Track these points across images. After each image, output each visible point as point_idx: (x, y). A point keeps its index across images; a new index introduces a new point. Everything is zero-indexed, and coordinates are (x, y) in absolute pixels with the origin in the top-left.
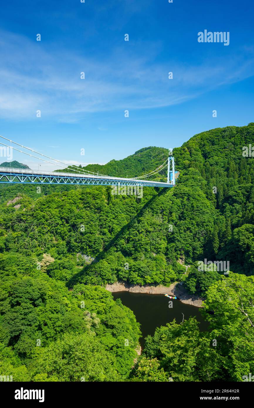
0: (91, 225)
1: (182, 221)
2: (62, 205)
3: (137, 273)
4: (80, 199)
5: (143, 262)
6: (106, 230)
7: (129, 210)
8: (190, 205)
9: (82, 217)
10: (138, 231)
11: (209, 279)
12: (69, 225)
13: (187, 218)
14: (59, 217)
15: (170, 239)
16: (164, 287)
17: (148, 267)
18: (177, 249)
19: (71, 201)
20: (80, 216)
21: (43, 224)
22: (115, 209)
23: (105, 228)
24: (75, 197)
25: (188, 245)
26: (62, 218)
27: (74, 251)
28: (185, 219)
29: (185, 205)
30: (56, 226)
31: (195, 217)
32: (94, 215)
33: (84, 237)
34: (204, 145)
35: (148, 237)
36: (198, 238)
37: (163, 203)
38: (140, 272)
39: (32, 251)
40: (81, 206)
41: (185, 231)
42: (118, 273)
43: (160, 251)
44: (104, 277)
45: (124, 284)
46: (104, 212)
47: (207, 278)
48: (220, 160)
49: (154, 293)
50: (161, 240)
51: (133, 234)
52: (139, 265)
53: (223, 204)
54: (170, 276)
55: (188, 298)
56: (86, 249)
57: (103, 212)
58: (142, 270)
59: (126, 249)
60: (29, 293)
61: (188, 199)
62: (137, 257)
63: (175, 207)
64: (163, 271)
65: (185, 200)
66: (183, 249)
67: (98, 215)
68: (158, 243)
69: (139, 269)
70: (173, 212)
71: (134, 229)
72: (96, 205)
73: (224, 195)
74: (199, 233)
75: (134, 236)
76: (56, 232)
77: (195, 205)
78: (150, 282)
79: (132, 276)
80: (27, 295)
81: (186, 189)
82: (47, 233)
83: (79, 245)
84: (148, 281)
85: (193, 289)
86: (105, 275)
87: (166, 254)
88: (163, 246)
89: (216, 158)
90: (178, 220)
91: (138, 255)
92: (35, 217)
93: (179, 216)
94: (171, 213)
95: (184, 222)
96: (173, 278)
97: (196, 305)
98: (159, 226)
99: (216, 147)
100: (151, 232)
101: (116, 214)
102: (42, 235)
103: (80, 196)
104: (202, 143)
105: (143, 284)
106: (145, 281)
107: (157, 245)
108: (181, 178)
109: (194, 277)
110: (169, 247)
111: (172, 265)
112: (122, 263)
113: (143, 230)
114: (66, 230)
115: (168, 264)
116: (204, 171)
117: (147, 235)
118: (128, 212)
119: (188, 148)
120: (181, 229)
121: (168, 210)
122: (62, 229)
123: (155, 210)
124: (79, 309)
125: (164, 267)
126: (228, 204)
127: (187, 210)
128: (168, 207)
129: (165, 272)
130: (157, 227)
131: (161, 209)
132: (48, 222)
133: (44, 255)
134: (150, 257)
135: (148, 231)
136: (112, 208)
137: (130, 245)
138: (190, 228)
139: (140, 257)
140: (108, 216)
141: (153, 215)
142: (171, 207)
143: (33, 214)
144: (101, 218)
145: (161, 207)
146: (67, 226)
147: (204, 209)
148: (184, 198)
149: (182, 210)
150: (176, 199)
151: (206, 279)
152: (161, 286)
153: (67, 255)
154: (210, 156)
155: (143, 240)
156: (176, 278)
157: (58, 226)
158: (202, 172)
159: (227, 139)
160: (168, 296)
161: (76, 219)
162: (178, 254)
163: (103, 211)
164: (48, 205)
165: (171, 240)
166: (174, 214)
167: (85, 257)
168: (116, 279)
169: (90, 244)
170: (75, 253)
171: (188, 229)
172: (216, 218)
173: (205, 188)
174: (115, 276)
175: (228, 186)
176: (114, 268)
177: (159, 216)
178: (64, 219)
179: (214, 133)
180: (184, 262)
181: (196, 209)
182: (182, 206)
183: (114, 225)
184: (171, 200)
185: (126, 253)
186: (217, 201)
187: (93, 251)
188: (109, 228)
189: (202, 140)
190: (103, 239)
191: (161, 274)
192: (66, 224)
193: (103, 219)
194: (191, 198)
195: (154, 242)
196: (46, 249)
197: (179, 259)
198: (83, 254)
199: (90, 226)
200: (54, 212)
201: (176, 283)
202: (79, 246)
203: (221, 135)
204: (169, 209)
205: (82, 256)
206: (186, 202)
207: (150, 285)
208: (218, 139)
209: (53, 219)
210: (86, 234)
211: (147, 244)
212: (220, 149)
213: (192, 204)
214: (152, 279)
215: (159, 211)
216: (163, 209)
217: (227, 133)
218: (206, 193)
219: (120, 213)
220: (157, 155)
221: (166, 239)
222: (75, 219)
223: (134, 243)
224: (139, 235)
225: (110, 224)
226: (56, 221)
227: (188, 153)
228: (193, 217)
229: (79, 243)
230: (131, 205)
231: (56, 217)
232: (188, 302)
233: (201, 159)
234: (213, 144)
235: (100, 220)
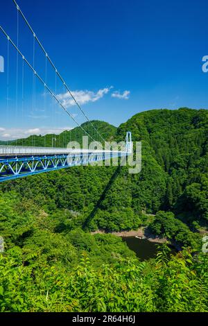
1: (142, 182)
3: (114, 222)
5: (116, 214)
6: (86, 190)
7: (101, 173)
8: (147, 169)
10: (111, 190)
13: (146, 179)
14: (47, 180)
16: (134, 231)
17: (122, 217)
18: (141, 203)
20: (65, 179)
21: (35, 186)
23: (85, 188)
25: (149, 200)
26: (50, 181)
27: (63, 207)
29: (143, 169)
30: (46, 187)
31: (152, 178)
32: (76, 178)
33: (70, 196)
36: (155, 194)
38: (116, 221)
41: (146, 189)
42: (98, 222)
43: (128, 205)
44: (90, 227)
45: (104, 231)
46: (83, 176)
47: (169, 222)
48: (162, 135)
49: (127, 236)
53: (170, 168)
54: (138, 223)
55: (155, 238)
56: (73, 205)
58: (118, 219)
62: (111, 210)
64: (132, 219)
65: (142, 165)
66: (145, 202)
69: (116, 219)
73: (170, 162)
74: (156, 190)
75: (109, 194)
76: (46, 192)
77: (151, 169)
78: (124, 228)
79: (110, 225)
84: (122, 228)
85: (159, 231)
86: (91, 225)
87: (132, 207)
89: (158, 133)
90: (139, 181)
91: (112, 208)
93: (139, 178)
95: (144, 182)
96: (140, 224)
98: (126, 185)
99: (157, 124)
101: (93, 177)
102: (35, 195)
105: (119, 230)
106: (120, 228)
109: (159, 222)
110: (134, 201)
111: (138, 215)
112: (101, 215)
113: (115, 189)
114: (54, 191)
115: (136, 214)
116: (152, 143)
117: (118, 193)
122: (51, 190)
125: (133, 217)
126: (174, 168)
127: (145, 173)
129: (134, 220)
130: (125, 187)
132: (39, 184)
133: (40, 211)
134: (121, 210)
135: (119, 190)
139: (114, 210)
140: (87, 178)
141: (120, 178)
145: (125, 171)
147: (158, 172)
149: (142, 173)
151: (169, 224)
152: (132, 230)
153: (57, 210)
154: (153, 131)
155: (116, 197)
156: (142, 223)
157: (48, 187)
158: (150, 144)
159: (164, 119)
160: (138, 237)
162: (141, 206)
166: (135, 176)
167: (72, 212)
168: (97, 227)
169: (76, 201)
170: (63, 209)
171: (148, 187)
172: (166, 179)
173: (156, 156)
174: (96, 225)
175: (172, 155)
177: (124, 178)
178: (52, 181)
179: (153, 113)
180: (145, 212)
181: (153, 172)
185: (103, 208)
186: (166, 166)
187: (78, 207)
188: (88, 188)
189: (145, 118)
190: (85, 197)
191: (131, 222)
192: (53, 186)
193: (83, 181)
194: (147, 164)
195: (124, 198)
197: (142, 210)
198: (70, 209)
199: (74, 187)
201: (143, 228)
202: (67, 203)
203: (159, 116)
205: (69, 211)
207: (124, 230)
208: (158, 118)
209: (43, 182)
210: (71, 193)
211: (119, 200)
212: (160, 126)
213: (149, 168)
214: (126, 226)
217: (164, 114)
218: (157, 160)
219: (95, 176)
222: (61, 182)
223: (109, 200)
224: (112, 193)
225: (89, 185)
226: (45, 183)
229: (67, 200)
232: (156, 240)
233: (147, 133)
234: (154, 122)
235: (80, 182)
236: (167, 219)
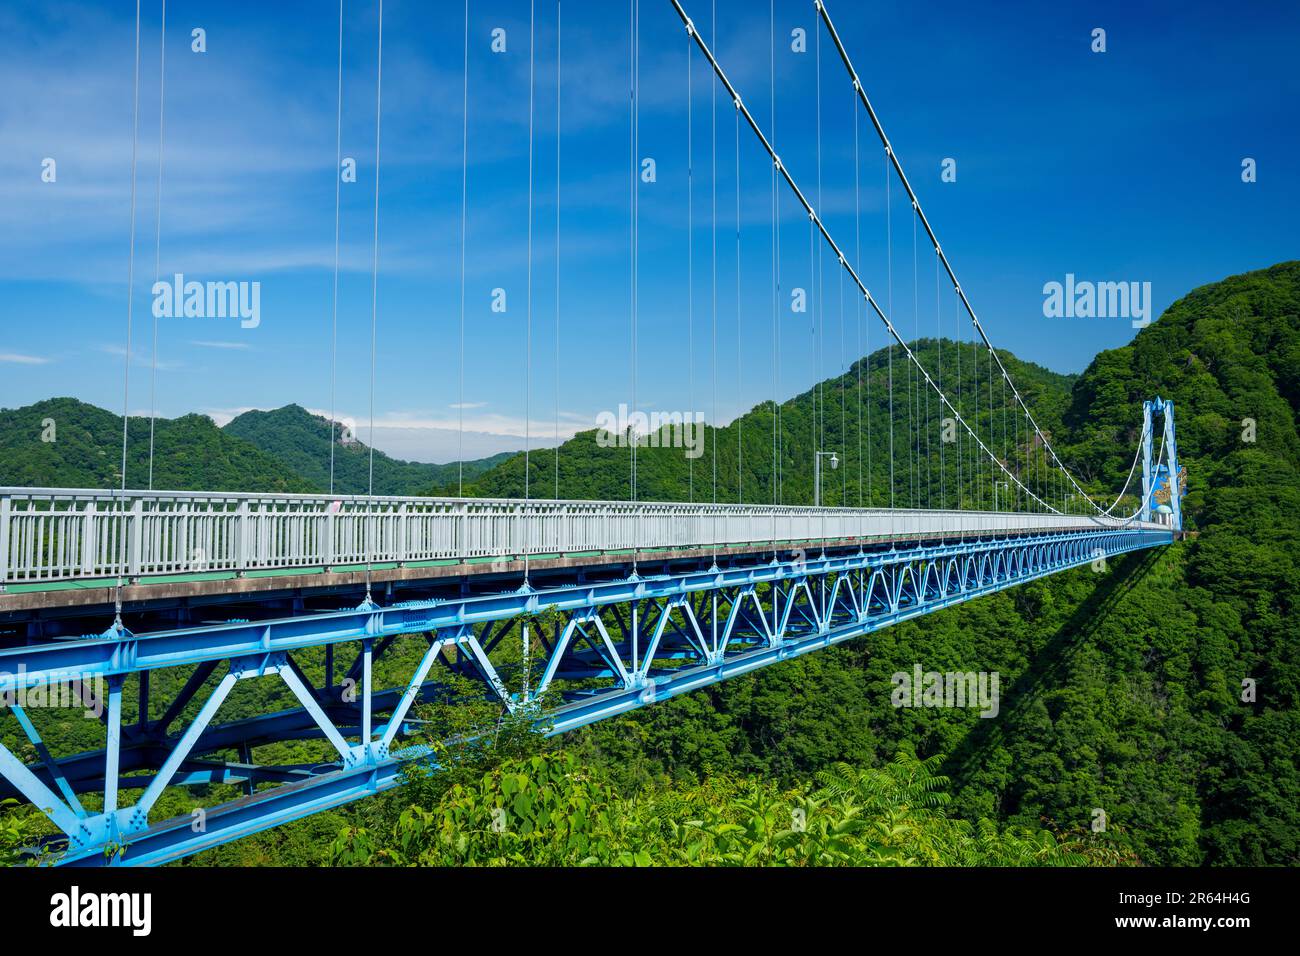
0: (839, 722)
1: (1270, 713)
7: (990, 650)
9: (789, 681)
10: (1061, 754)
12: (730, 717)
15: (1221, 796)
20: (783, 679)
22: (936, 648)
29: (1269, 634)
34: (1277, 339)
35: (1118, 785)
37: (1153, 623)
50: (1173, 800)
51: (1037, 769)
57: (878, 661)
61: (1282, 604)
63: (1219, 640)
67: (859, 672)
70: (1211, 664)
71: (1038, 746)
75: (1046, 780)
76: (677, 748)
82: (638, 753)
88: (1188, 834)
94: (1199, 669)
98: (1156, 730)
100: (1127, 764)
104: (1266, 329)
108: (1211, 497)
113: (1086, 750)
114: (720, 745)
117: (1108, 778)
118: (990, 658)
119: (1198, 353)
120: (1273, 751)
121: (1186, 655)
122: (703, 737)
123: (1120, 652)
128: (1184, 640)
130: (1151, 739)
131: (1147, 647)
135: (1107, 757)
136: (922, 643)
141: (1115, 680)
142: (1200, 641)
146: (725, 722)
148: (1255, 596)
150: (1214, 601)
161: (765, 690)
163: (881, 656)
165: (1223, 802)
177: (1139, 681)
182: (1255, 639)
183: (942, 723)
184: (1188, 607)
188: (918, 738)
192: (718, 716)
204: (1186, 650)
206: (1271, 618)
215: (1140, 661)
216: (1158, 651)
221: (1195, 797)
224: (1068, 775)
227: (1208, 377)
230: (999, 629)
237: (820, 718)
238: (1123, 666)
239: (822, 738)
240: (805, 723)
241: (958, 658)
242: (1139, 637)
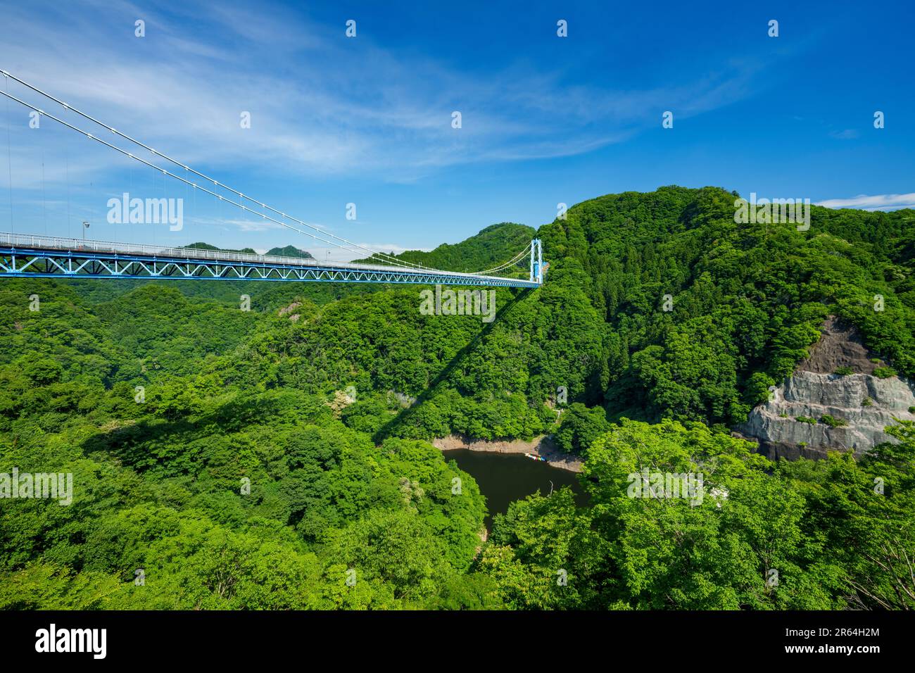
1: (552, 341)
2: (363, 316)
3: (481, 421)
4: (392, 306)
5: (491, 405)
6: (433, 355)
8: (566, 315)
9: (395, 333)
10: (484, 356)
11: (592, 431)
12: (374, 346)
13: (560, 336)
14: (359, 334)
15: (533, 369)
16: (524, 442)
17: (499, 412)
18: (544, 384)
19: (377, 309)
20: (392, 333)
21: (335, 345)
23: (431, 351)
24: (384, 303)
25: (562, 379)
26: (363, 336)
27: (383, 387)
28: (558, 337)
29: (557, 316)
30: (356, 348)
31: (573, 335)
32: (415, 332)
33: (398, 365)
34: (589, 221)
35: (499, 366)
36: (577, 367)
37: (522, 313)
38: (486, 419)
39: (319, 387)
40: (393, 316)
41: (557, 357)
42: (451, 420)
43: (517, 388)
44: (430, 427)
45: (461, 438)
46: (430, 327)
47: (591, 429)
48: (613, 245)
49: (507, 451)
50: (519, 370)
51: (475, 361)
52: (485, 409)
53: (616, 314)
54: (533, 426)
55: (559, 459)
56: (402, 384)
57: (427, 327)
58: (490, 416)
59: (465, 385)
60: (316, 450)
61: (563, 307)
62: (481, 398)
63: (542, 319)
64: (521, 418)
65: (557, 308)
66: (553, 384)
67: (420, 331)
68: (514, 376)
69: (485, 416)
70: (538, 327)
71: (477, 354)
72: (417, 316)
73: (619, 301)
74: (579, 360)
75: (478, 365)
77: (573, 316)
78: (502, 435)
79: (473, 426)
80: (313, 453)
81: (560, 290)
82: (341, 358)
83: (391, 377)
84: (498, 434)
85: (568, 446)
86: (432, 425)
87: (527, 393)
88: (522, 380)
89: (607, 242)
90: (546, 339)
91: (483, 393)
92: (323, 334)
93: (548, 333)
94: (535, 328)
95: (555, 342)
96: (538, 429)
97: (572, 469)
98: (517, 348)
99: (607, 224)
100: (504, 359)
101: (449, 330)
102: (333, 362)
103: (392, 302)
104: (586, 218)
105: (490, 438)
106: (493, 434)
107: (513, 378)
108: (551, 272)
109: (570, 427)
110: (532, 381)
111: (536, 409)
112: (458, 406)
113: (491, 355)
114: (370, 355)
115: (530, 408)
116: (589, 263)
117: (497, 363)
118: (468, 326)
119: (563, 225)
120: (550, 354)
121: (531, 324)
122: (364, 353)
123: (510, 323)
124: (392, 474)
125: (524, 412)
126: (624, 315)
127: (560, 324)
128: (531, 319)
129: (525, 419)
130: (513, 351)
131: (520, 321)
132: (343, 341)
133: (337, 393)
134: (502, 398)
135: (498, 357)
136: (442, 321)
137: (470, 379)
138: (565, 352)
139: (486, 397)
140: (437, 333)
141: (507, 332)
142: (536, 319)
143: (319, 329)
144: (425, 335)
145: (520, 319)
146: (372, 348)
147: (587, 323)
148: (556, 304)
149: (554, 324)
150: (544, 306)
151: (589, 431)
152: (519, 440)
153: (373, 393)
154: (597, 239)
155: (491, 370)
156: (542, 428)
157: (358, 348)
158: (584, 264)
159: (625, 212)
160: (530, 456)
161: (386, 337)
162: (545, 392)
163: (428, 325)
164: (341, 316)
165: (534, 371)
166: (539, 330)
167: (401, 397)
168: (450, 431)
169: (408, 376)
170: (384, 391)
171: (562, 353)
172: (605, 336)
173: (590, 289)
174: (446, 426)
175: (625, 286)
176: (445, 413)
177: (516, 332)
178: (368, 337)
179: (604, 202)
180: (554, 404)
181: (576, 322)
182: (553, 318)
183: (446, 347)
184: (536, 308)
185: (465, 391)
186: (609, 309)
187: (413, 387)
188: (437, 352)
189: (585, 212)
190: (427, 368)
191: (518, 422)
192: (370, 346)
193: (429, 337)
194: (567, 306)
195: (508, 374)
196: (341, 384)
197: (547, 400)
198: (397, 392)
199: (408, 348)
200: (350, 327)
201: (542, 436)
202: (390, 380)
203: (615, 206)
204: (532, 322)
205: (396, 395)
206: (559, 311)
207: (502, 439)
208: (611, 211)
209: (350, 337)
210: (401, 361)
211: (497, 377)
212: (614, 227)
213: (569, 314)
214: (505, 430)
215: (517, 326)
216: (523, 322)
217: (625, 202)
218: (591, 297)
219: (455, 328)
220: (515, 237)
221: (526, 369)
222: (384, 338)
223: (477, 376)
224: (485, 363)
225: (439, 345)
226: (354, 340)
227: (563, 233)
228: (570, 335)
229: (390, 374)
231: (355, 334)
232: (560, 464)
233: (584, 243)
234: (603, 219)
235: (423, 339)
236: (586, 420)
237: (403, 346)
238: (510, 328)
239: (402, 352)
240: (396, 347)
241: (456, 326)
242: (517, 318)
